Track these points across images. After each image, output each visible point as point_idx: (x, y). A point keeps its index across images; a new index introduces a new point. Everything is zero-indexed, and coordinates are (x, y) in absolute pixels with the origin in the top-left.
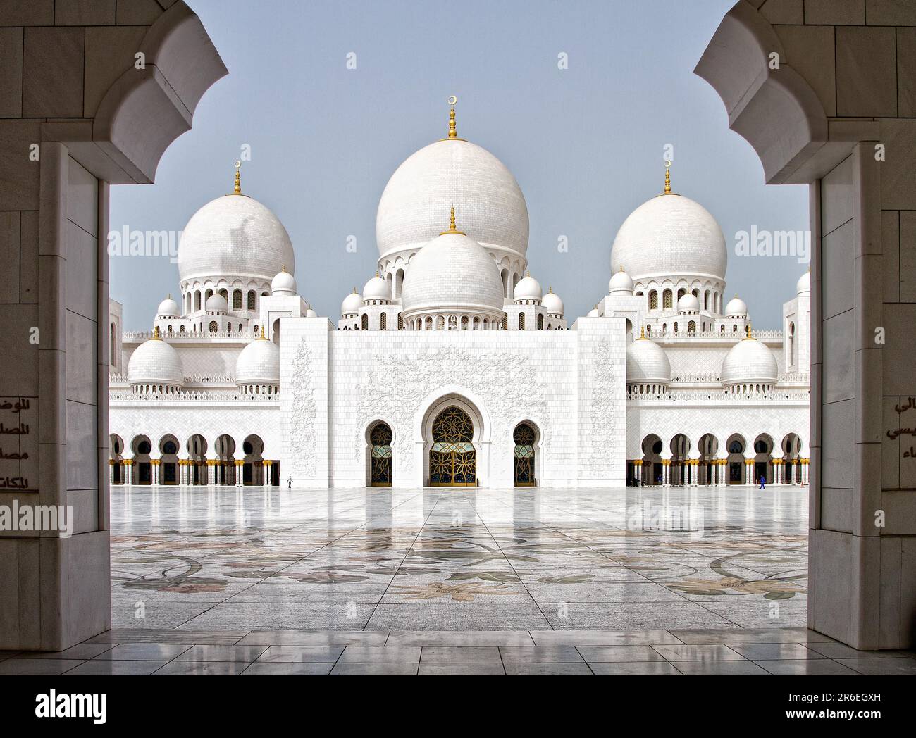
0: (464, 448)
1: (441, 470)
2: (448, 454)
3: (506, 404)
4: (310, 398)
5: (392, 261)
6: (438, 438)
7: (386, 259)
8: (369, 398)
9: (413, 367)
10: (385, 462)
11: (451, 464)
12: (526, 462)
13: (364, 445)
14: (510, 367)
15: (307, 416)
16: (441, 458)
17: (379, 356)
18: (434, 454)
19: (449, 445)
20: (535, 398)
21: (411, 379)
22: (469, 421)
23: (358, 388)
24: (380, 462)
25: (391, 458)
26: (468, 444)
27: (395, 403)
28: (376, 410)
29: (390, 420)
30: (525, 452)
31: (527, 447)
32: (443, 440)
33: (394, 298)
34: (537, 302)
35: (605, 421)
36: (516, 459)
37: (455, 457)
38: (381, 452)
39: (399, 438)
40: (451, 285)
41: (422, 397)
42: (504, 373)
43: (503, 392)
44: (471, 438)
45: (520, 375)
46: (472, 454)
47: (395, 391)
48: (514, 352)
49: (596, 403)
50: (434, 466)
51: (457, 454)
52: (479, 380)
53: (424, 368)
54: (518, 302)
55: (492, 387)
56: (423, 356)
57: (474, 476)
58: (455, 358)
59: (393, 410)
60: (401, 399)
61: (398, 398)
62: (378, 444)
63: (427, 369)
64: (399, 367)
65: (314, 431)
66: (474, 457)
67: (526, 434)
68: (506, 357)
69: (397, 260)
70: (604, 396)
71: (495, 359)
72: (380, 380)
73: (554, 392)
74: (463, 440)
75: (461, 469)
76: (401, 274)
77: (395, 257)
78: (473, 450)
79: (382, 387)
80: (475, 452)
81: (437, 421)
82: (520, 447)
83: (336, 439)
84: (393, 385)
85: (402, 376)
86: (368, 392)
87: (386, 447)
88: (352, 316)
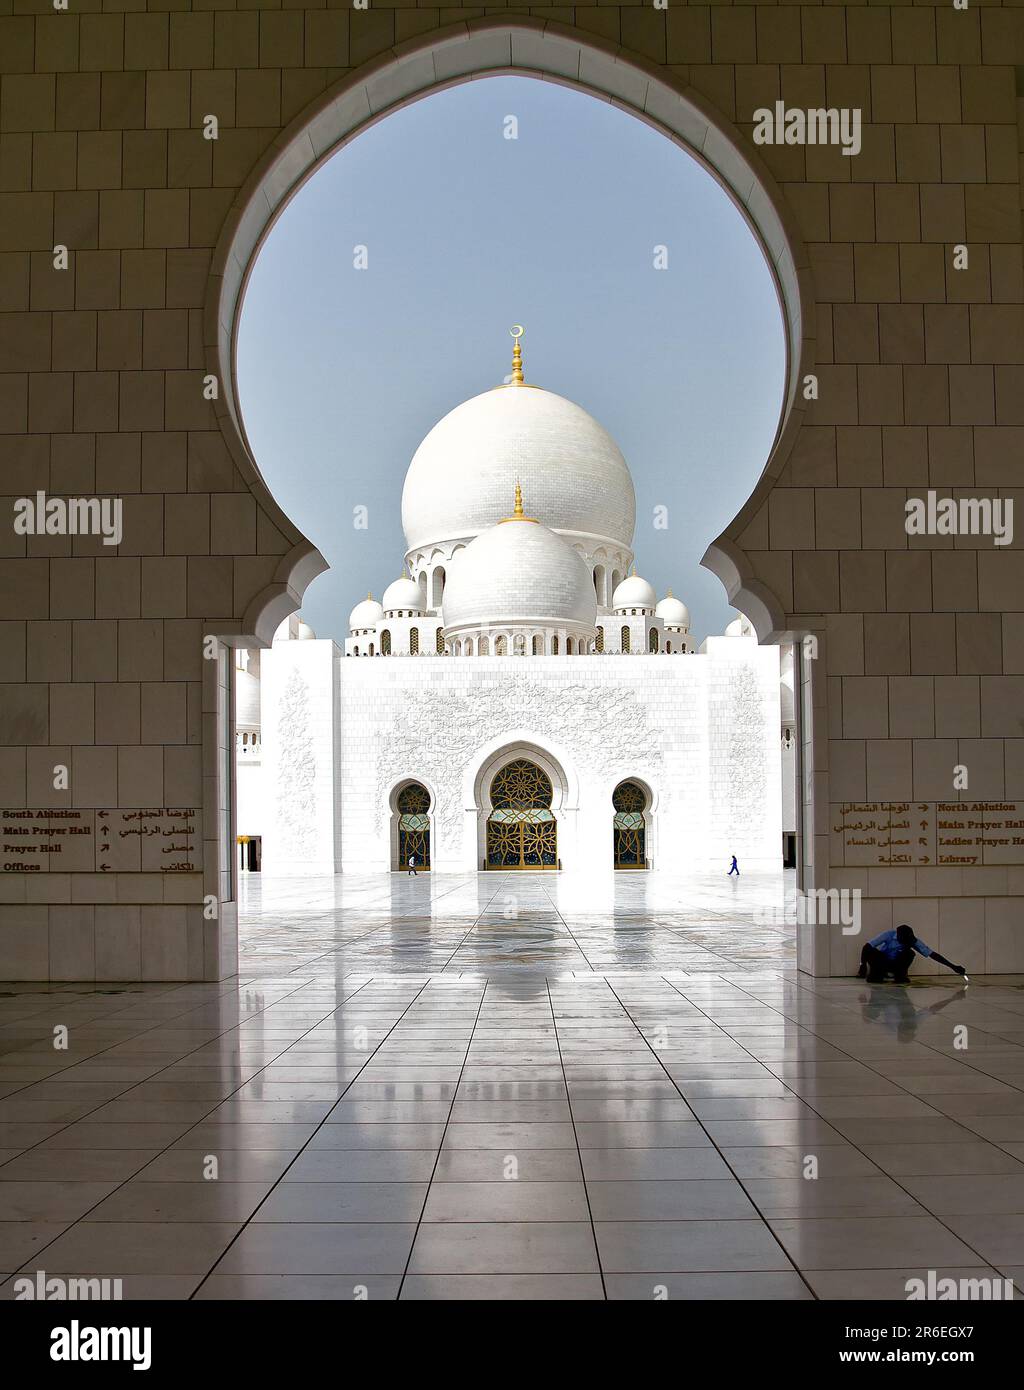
0: (539, 816)
1: (504, 847)
2: (514, 825)
3: (602, 757)
4: (307, 749)
5: (427, 554)
6: (498, 802)
7: (418, 552)
8: (395, 749)
9: (460, 706)
10: (419, 837)
11: (519, 839)
12: (632, 835)
13: (387, 813)
14: (607, 706)
15: (302, 776)
16: (504, 831)
17: (410, 691)
18: (494, 826)
19: (517, 812)
20: (644, 747)
21: (458, 723)
22: (545, 779)
23: (378, 735)
24: (411, 837)
25: (429, 831)
26: (546, 811)
27: (435, 756)
28: (405, 766)
29: (427, 779)
30: (630, 821)
31: (634, 814)
32: (507, 806)
33: (430, 607)
34: (649, 611)
35: (750, 778)
36: (616, 832)
37: (525, 830)
38: (413, 823)
39: (440, 805)
40: (517, 592)
41: (475, 747)
42: (597, 713)
43: (596, 739)
44: (549, 804)
45: (622, 716)
46: (550, 826)
47: (434, 740)
48: (614, 684)
49: (736, 753)
50: (494, 842)
51: (529, 825)
52: (561, 723)
53: (477, 708)
54: (620, 612)
55: (580, 733)
56: (475, 692)
57: (554, 856)
58: (523, 693)
59: (431, 765)
60: (443, 750)
61: (438, 748)
62: (409, 812)
63: (483, 708)
64: (440, 707)
65: (313, 796)
66: (554, 829)
67: (631, 797)
68: (600, 692)
69: (433, 554)
70: (748, 744)
71: (584, 694)
72: (411, 724)
73: (672, 739)
74: (536, 805)
75: (534, 845)
76: (441, 575)
77: (431, 550)
78: (550, 819)
79: (414, 734)
80: (555, 823)
81: (497, 779)
82: (623, 814)
83: (345, 805)
84: (431, 731)
85: (443, 718)
86: (393, 741)
87: (420, 816)
88: (365, 632)
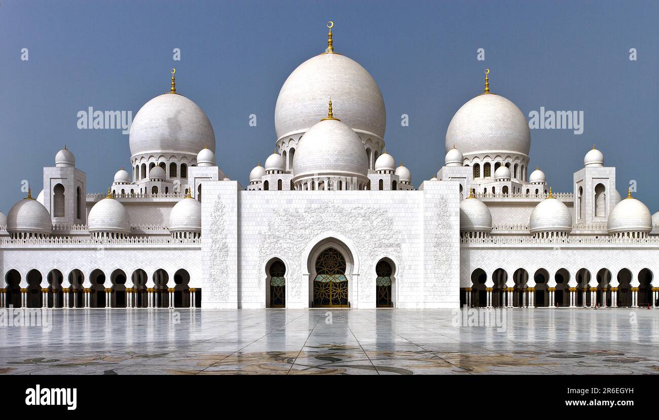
0: (339, 279)
1: (322, 295)
2: (327, 283)
3: (371, 246)
4: (224, 241)
5: (286, 141)
6: (320, 271)
7: (282, 141)
8: (268, 241)
9: (301, 218)
10: (280, 289)
11: (329, 291)
12: (385, 289)
13: (264, 276)
14: (373, 218)
15: (221, 255)
16: (322, 286)
17: (276, 209)
18: (317, 284)
19: (328, 276)
20: (391, 241)
21: (300, 227)
22: (343, 258)
23: (260, 233)
24: (276, 290)
25: (285, 286)
26: (342, 276)
27: (288, 245)
28: (273, 251)
29: (284, 258)
30: (384, 282)
31: (386, 278)
32: (323, 273)
33: (288, 169)
34: (392, 172)
35: (444, 258)
36: (377, 287)
37: (332, 286)
38: (277, 282)
39: (290, 272)
40: (329, 157)
41: (308, 240)
42: (369, 222)
43: (368, 237)
44: (344, 271)
45: (381, 224)
46: (345, 284)
47: (288, 236)
48: (376, 206)
49: (437, 245)
50: (317, 292)
51: (334, 283)
52: (351, 228)
53: (309, 219)
54: (378, 172)
55: (360, 233)
56: (309, 210)
57: (347, 300)
58: (332, 211)
59: (286, 250)
60: (292, 242)
61: (290, 241)
62: (275, 276)
63: (312, 219)
64: (291, 218)
65: (227, 266)
66: (347, 286)
67: (385, 268)
68: (370, 210)
69: (290, 141)
70: (443, 240)
71: (362, 211)
72: (276, 227)
73: (406, 237)
74: (338, 273)
75: (337, 294)
76: (292, 151)
77: (289, 139)
78: (344, 280)
79: (278, 233)
80: (347, 282)
81: (319, 258)
82: (381, 278)
83: (243, 272)
84: (286, 231)
85: (292, 224)
86: (267, 237)
87: (281, 278)
88: (257, 183)
